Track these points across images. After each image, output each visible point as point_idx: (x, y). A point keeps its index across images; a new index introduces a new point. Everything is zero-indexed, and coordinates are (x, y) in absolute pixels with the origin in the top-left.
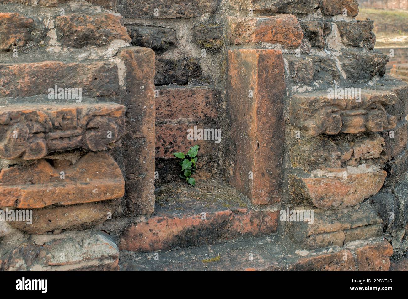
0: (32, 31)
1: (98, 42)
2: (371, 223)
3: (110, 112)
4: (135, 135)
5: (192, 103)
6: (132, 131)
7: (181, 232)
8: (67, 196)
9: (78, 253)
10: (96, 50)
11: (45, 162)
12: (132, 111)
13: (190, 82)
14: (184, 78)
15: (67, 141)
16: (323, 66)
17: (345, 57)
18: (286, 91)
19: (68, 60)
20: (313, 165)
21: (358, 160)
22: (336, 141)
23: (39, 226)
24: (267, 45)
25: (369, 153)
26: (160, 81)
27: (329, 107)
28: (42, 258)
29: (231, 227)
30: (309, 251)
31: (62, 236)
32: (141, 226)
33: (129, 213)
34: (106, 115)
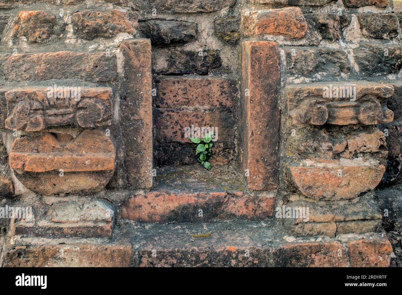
0: (54, 26)
1: (106, 35)
2: (367, 218)
3: (96, 94)
4: (133, 117)
5: (208, 92)
6: (130, 113)
7: (177, 207)
8: (64, 164)
9: (77, 215)
10: (104, 42)
11: (49, 135)
12: (130, 96)
13: (210, 73)
14: (203, 69)
15: (60, 117)
16: (330, 57)
17: (361, 49)
18: (280, 82)
19: (80, 51)
20: (304, 155)
21: (353, 153)
22: (331, 133)
23: (46, 189)
24: (270, 37)
25: (365, 146)
26: (181, 71)
27: (313, 98)
28: (49, 215)
29: (226, 208)
30: (296, 238)
31: (67, 199)
32: (140, 199)
33: (129, 186)
34: (94, 97)
